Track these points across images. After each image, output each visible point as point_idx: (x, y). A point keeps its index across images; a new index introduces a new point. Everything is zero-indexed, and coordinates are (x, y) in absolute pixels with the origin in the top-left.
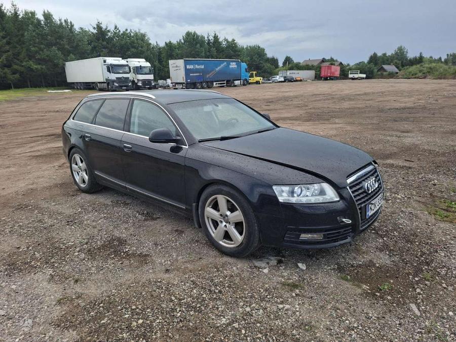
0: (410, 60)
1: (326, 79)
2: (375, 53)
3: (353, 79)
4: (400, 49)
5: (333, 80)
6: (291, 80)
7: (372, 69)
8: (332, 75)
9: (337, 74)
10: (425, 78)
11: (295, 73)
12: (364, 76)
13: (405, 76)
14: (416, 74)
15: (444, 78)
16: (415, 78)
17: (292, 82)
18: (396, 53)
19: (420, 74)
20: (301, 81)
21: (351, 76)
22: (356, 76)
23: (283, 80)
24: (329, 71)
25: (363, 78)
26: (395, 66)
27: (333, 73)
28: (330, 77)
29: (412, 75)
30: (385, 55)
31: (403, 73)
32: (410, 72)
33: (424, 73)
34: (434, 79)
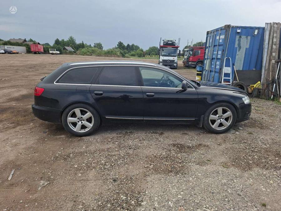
0: (78, 45)
1: (35, 53)
2: (57, 39)
3: (52, 54)
4: (71, 38)
5: (40, 54)
6: (10, 53)
7: (60, 48)
8: (39, 51)
9: (42, 50)
10: (91, 55)
11: (11, 48)
12: (59, 52)
13: (81, 54)
14: (86, 53)
15: (101, 56)
16: (86, 55)
17: (11, 54)
18: (70, 40)
19: (89, 53)
20: (17, 53)
21: (51, 52)
22: (54, 52)
23: (4, 52)
24: (37, 48)
25: (58, 54)
26: (72, 47)
27: (40, 50)
28: (38, 52)
29: (85, 53)
30: (63, 40)
31: (79, 52)
32: (83, 52)
33: (90, 53)
34: (96, 56)
